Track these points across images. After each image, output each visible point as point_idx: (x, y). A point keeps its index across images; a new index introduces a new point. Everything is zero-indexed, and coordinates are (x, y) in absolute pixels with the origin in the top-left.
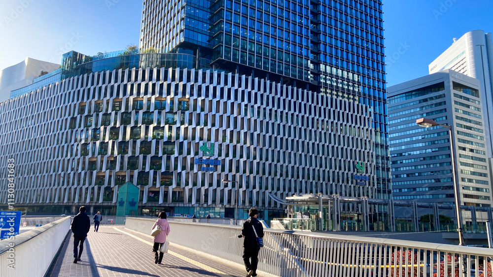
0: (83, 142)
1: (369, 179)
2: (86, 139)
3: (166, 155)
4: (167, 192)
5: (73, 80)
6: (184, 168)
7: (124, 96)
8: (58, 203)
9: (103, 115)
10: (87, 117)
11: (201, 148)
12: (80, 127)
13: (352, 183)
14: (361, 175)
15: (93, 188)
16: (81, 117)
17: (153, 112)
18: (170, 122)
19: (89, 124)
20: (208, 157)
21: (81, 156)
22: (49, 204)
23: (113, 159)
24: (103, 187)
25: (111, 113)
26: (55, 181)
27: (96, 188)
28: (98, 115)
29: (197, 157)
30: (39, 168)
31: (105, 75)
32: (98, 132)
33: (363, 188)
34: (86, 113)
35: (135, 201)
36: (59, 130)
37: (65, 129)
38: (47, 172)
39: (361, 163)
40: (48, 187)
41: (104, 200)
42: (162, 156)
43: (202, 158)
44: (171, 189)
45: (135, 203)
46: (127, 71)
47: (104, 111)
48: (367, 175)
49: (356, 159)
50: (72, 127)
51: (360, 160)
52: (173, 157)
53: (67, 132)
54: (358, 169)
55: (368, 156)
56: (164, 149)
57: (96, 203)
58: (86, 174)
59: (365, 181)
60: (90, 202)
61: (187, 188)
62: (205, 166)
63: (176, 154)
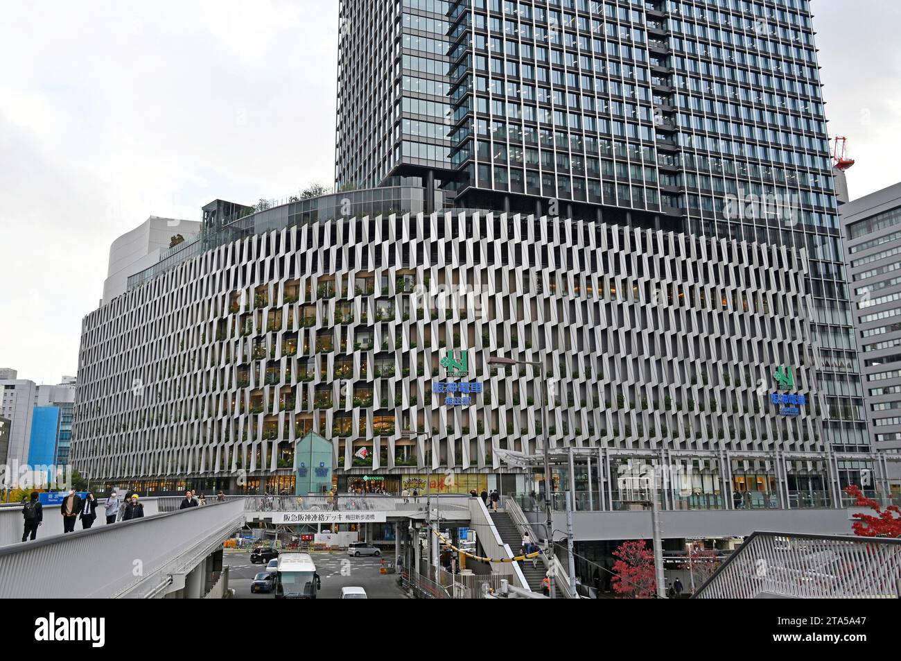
0: (239, 362)
1: (807, 402)
2: (245, 358)
3: (379, 379)
4: (386, 447)
5: (219, 252)
6: (413, 402)
7: (302, 275)
8: (206, 473)
9: (270, 311)
10: (244, 316)
11: (442, 361)
12: (233, 336)
13: (767, 411)
14: (787, 393)
15: (259, 446)
16: (234, 317)
17: (353, 300)
18: (383, 318)
19: (247, 330)
20: (456, 379)
21: (238, 388)
22: (192, 477)
23: (290, 391)
24: (275, 443)
25: (281, 308)
26: (198, 434)
27: (265, 444)
28: (260, 312)
29: (436, 380)
30: (173, 414)
31: (268, 239)
32: (263, 345)
33: (794, 421)
34: (242, 311)
35: (326, 466)
36: (201, 342)
37: (210, 341)
38: (185, 419)
39: (786, 369)
40: (188, 446)
41: (279, 465)
42: (373, 382)
43: (445, 380)
44: (392, 440)
45: (327, 470)
46: (305, 229)
47: (270, 306)
48: (801, 393)
49: (772, 361)
50: (221, 336)
51: (782, 361)
52: (392, 382)
53: (213, 347)
54: (778, 382)
55: (801, 353)
56: (376, 367)
57: (266, 471)
58: (246, 419)
59: (798, 406)
60: (255, 472)
61: (421, 439)
62: (453, 396)
63: (398, 377)
